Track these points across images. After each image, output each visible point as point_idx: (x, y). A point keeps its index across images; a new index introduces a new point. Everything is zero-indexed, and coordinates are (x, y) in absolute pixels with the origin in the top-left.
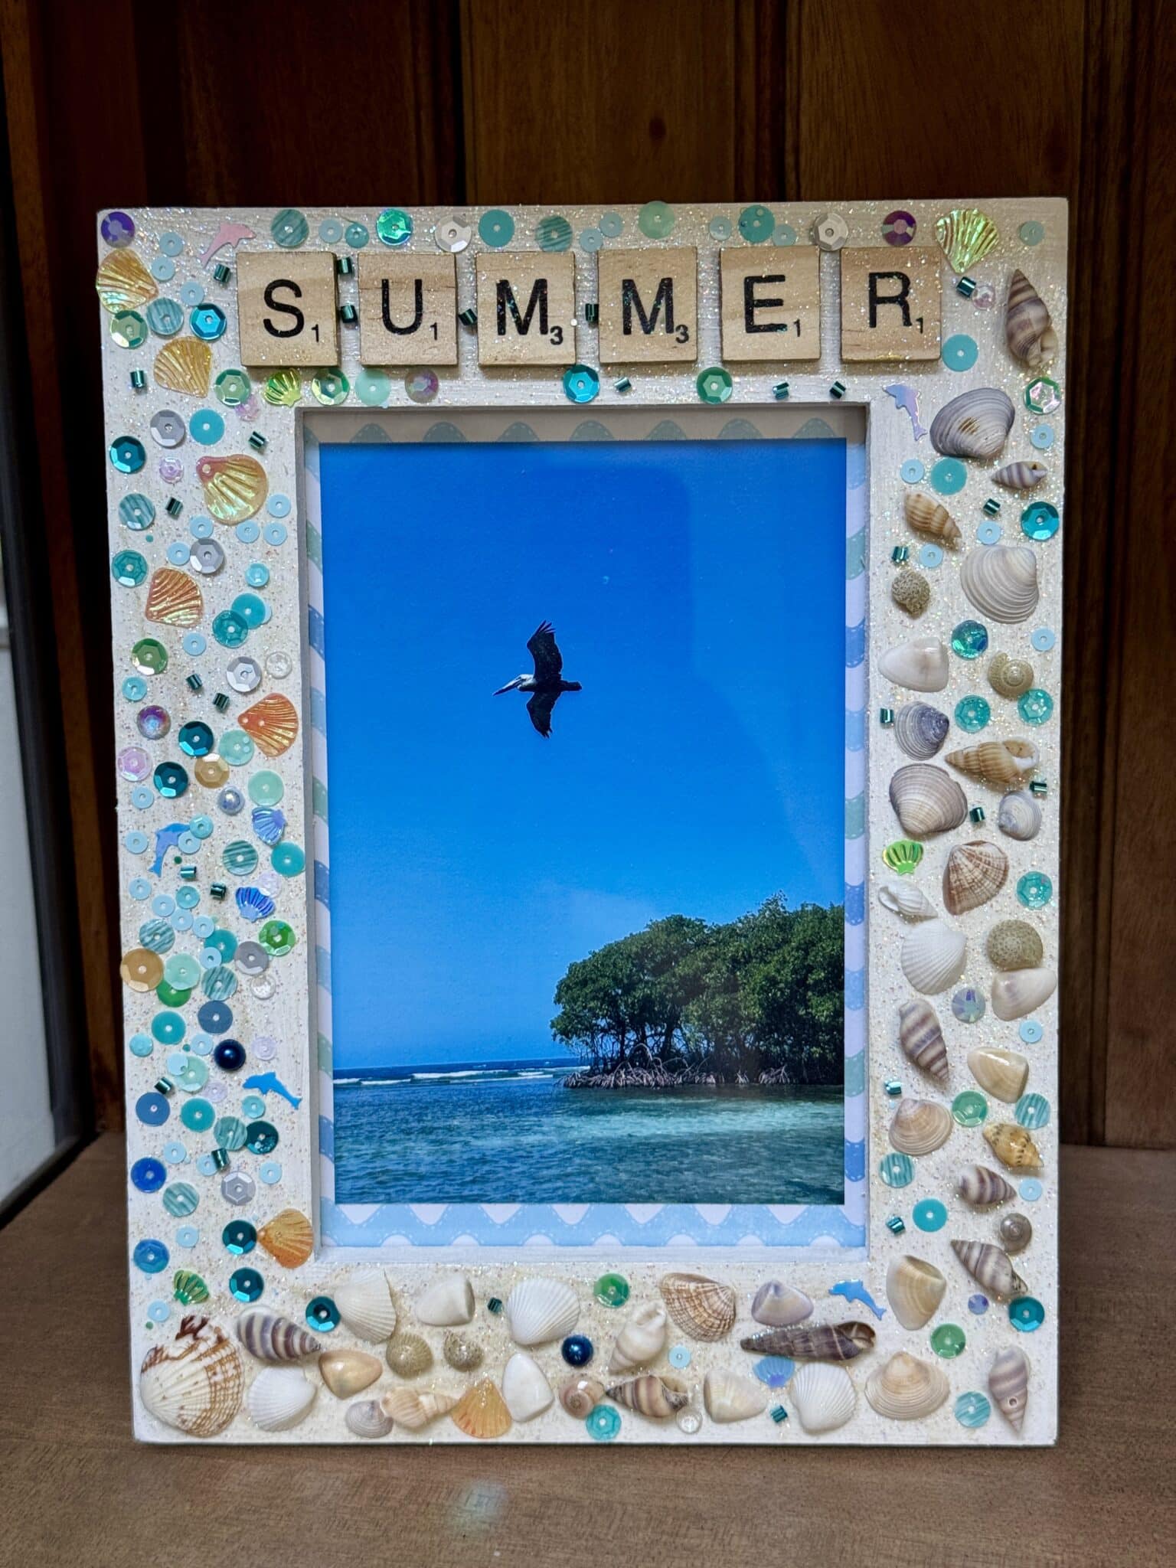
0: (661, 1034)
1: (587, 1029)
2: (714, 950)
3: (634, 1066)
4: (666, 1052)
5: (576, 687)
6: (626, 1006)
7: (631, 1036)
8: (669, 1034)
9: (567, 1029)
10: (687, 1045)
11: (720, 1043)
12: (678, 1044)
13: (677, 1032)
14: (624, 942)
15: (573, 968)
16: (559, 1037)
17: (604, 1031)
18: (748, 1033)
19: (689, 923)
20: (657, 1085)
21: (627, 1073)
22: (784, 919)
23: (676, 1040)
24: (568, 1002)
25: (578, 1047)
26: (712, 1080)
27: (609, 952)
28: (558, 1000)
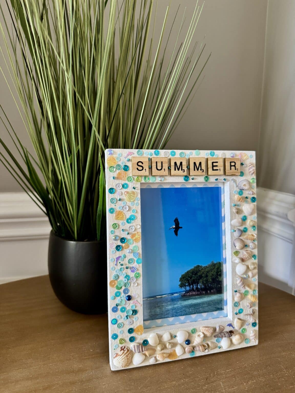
0: (196, 285)
1: (184, 286)
2: (204, 270)
3: (192, 291)
4: (197, 288)
5: (181, 228)
6: (191, 281)
7: (191, 286)
8: (197, 285)
9: (181, 286)
10: (200, 287)
11: (205, 286)
12: (199, 287)
13: (199, 285)
14: (190, 270)
15: (182, 276)
16: (180, 287)
17: (187, 286)
18: (209, 284)
19: (200, 266)
20: (196, 294)
21: (191, 292)
22: (214, 264)
23: (198, 286)
24: (181, 281)
25: (183, 289)
26: (204, 292)
27: (188, 272)
28: (180, 281)
